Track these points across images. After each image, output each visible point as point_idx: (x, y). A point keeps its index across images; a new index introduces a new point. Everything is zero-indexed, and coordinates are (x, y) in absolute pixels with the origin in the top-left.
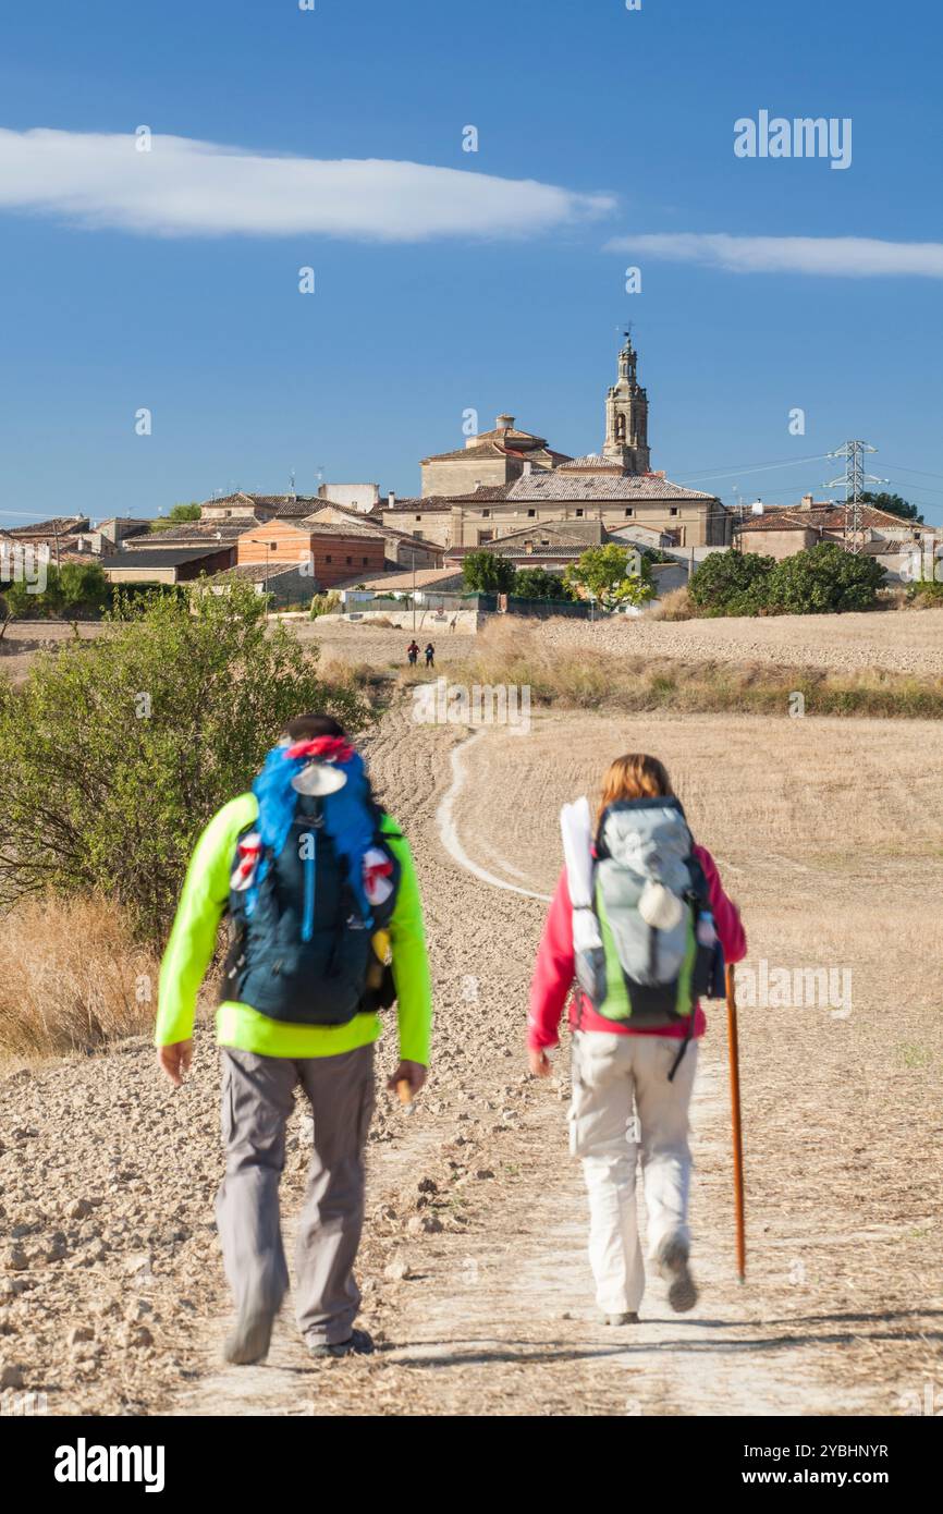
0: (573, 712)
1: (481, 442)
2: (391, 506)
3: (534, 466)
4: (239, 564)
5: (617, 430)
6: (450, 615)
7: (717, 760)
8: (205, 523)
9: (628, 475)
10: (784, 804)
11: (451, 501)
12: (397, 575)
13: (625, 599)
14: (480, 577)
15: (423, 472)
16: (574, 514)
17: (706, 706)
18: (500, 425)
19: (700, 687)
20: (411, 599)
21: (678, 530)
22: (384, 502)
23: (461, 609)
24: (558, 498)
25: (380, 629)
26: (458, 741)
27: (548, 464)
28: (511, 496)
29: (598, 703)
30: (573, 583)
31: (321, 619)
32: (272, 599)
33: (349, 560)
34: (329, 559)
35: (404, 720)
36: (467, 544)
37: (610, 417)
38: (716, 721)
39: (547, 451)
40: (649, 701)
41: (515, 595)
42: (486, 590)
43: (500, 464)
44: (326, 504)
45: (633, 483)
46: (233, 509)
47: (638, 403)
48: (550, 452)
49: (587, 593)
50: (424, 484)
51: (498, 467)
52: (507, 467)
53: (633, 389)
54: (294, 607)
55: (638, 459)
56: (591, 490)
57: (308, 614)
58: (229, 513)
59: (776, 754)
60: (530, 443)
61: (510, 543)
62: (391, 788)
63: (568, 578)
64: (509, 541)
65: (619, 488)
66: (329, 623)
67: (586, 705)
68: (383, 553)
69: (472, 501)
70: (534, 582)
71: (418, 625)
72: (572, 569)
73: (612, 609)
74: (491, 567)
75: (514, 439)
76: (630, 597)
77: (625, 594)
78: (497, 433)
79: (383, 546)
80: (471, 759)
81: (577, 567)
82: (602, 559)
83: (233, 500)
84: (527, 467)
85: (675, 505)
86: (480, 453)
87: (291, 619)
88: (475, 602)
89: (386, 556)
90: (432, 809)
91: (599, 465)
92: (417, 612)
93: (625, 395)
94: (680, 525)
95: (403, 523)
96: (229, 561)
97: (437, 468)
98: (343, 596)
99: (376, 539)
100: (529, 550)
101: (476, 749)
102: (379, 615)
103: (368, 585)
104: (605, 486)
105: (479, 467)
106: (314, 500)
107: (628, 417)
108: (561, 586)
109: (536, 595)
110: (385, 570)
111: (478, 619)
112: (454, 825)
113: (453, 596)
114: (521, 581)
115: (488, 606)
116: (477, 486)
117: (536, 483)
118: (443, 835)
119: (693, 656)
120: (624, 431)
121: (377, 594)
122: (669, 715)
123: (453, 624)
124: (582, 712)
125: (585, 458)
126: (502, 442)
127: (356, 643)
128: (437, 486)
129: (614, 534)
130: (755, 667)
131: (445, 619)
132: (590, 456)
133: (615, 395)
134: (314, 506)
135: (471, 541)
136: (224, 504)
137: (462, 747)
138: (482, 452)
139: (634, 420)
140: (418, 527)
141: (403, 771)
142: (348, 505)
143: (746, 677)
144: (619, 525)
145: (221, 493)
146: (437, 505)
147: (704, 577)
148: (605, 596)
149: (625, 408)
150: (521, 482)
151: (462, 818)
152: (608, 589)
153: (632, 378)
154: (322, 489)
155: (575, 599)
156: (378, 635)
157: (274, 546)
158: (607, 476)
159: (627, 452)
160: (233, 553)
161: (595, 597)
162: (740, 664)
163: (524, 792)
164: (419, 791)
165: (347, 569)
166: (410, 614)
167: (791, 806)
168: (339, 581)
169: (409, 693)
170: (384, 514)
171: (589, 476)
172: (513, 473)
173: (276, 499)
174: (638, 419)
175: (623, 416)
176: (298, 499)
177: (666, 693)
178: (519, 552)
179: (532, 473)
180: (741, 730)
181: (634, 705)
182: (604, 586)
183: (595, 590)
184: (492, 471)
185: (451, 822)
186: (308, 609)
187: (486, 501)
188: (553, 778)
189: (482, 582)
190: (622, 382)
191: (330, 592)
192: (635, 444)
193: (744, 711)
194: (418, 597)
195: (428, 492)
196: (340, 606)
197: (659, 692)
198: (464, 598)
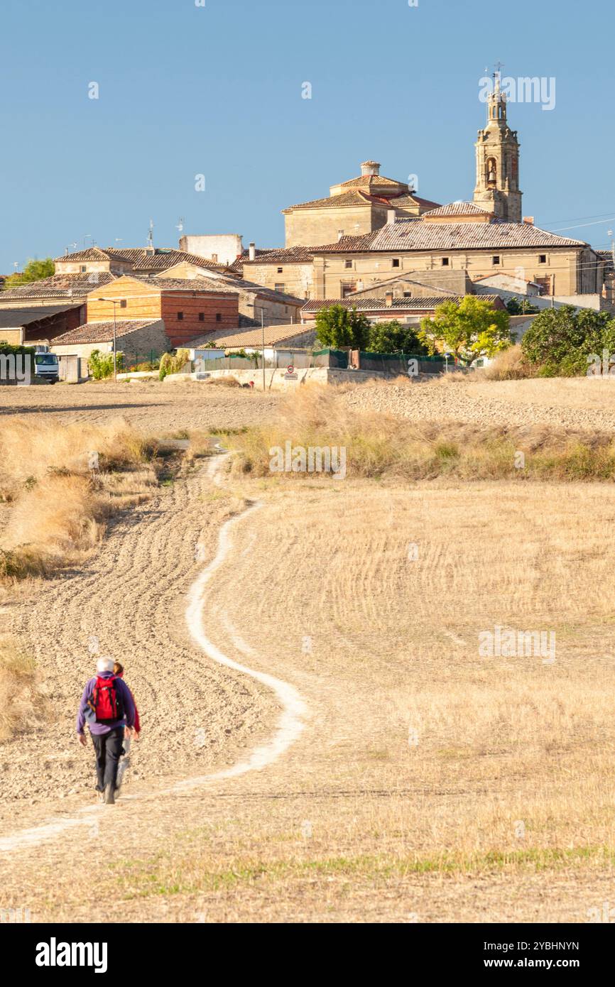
0: (355, 482)
1: (346, 190)
2: (252, 257)
3: (400, 213)
4: (88, 323)
5: (487, 175)
6: (300, 373)
7: (480, 529)
8: (59, 279)
9: (495, 222)
10: (533, 574)
11: (312, 253)
12: (250, 330)
13: (482, 352)
14: (334, 332)
15: (286, 222)
16: (440, 262)
17: (486, 473)
18: (366, 171)
19: (484, 455)
20: (261, 357)
21: (547, 278)
22: (246, 253)
23: (311, 366)
24: (423, 247)
25: (226, 389)
26: (232, 514)
27: (416, 211)
28: (374, 245)
29: (381, 472)
30: (431, 337)
31: (171, 378)
32: (121, 359)
33: (201, 316)
34: (180, 315)
35: (187, 492)
36: (329, 297)
37: (480, 161)
38: (490, 490)
39: (413, 197)
40: (432, 469)
41: (370, 350)
42: (339, 345)
43: (365, 212)
44: (184, 256)
45: (500, 230)
46: (87, 264)
47: (509, 147)
48: (417, 199)
49: (445, 348)
50: (287, 235)
51: (362, 215)
52: (372, 216)
53: (503, 132)
54: (143, 366)
55: (509, 205)
56: (457, 239)
57: (156, 373)
58: (84, 269)
59: (539, 522)
60: (397, 190)
61: (371, 295)
62: (154, 563)
63: (423, 332)
64: (370, 293)
65: (486, 236)
66: (175, 383)
67: (369, 475)
68: (237, 308)
69: (334, 252)
70: (391, 336)
71: (268, 383)
72: (427, 322)
73: (469, 363)
74: (344, 321)
75: (379, 186)
76: (488, 350)
77: (482, 348)
78: (361, 180)
79: (237, 301)
80: (240, 533)
81: (432, 319)
82: (458, 312)
83: (87, 255)
84: (391, 215)
85: (542, 251)
86: (344, 201)
87: (140, 379)
88: (325, 359)
89: (239, 311)
90: (186, 584)
91: (465, 212)
92: (266, 370)
93: (496, 139)
94: (549, 272)
95: (262, 275)
96: (79, 320)
97: (300, 218)
98: (192, 354)
99: (229, 294)
100: (389, 303)
101: (247, 523)
102: (227, 374)
103: (219, 342)
104: (472, 234)
105: (342, 216)
106: (173, 253)
107: (499, 162)
108: (417, 340)
109: (392, 350)
110: (240, 326)
111: (329, 376)
112: (203, 601)
113: (304, 353)
114: (377, 335)
115: (339, 362)
116: (340, 236)
117: (400, 232)
118: (189, 611)
119: (487, 421)
120: (495, 174)
121: (227, 351)
122: (448, 484)
123: (303, 380)
124: (364, 481)
125: (451, 205)
126: (367, 190)
127: (191, 406)
128: (301, 236)
129: (477, 283)
130: (545, 432)
131: (295, 377)
132: (457, 203)
133: (485, 138)
134: (173, 259)
135: (334, 294)
136: (78, 259)
137: (235, 520)
138: (346, 200)
139: (504, 164)
140: (280, 278)
141: (169, 546)
142: (208, 257)
143: (535, 443)
144: (485, 274)
145: (76, 248)
146: (300, 256)
147: (537, 334)
148: (462, 350)
149: (496, 151)
150: (385, 231)
151: (213, 592)
152: (464, 342)
153: (502, 120)
154: (183, 241)
155: (431, 353)
156: (223, 395)
157: (124, 304)
158: (473, 223)
159: (498, 196)
160: (82, 312)
161: (452, 351)
162: (531, 429)
163: (280, 566)
164: (180, 566)
165: (200, 326)
166: (260, 371)
167: (538, 575)
168: (188, 338)
169: (197, 465)
170: (245, 266)
171: (454, 223)
172: (378, 221)
173: (135, 253)
174: (509, 163)
175: (493, 160)
176: (157, 252)
177: (448, 460)
178: (380, 305)
179: (397, 222)
180: (512, 499)
181: (417, 474)
182: (460, 339)
183: (451, 344)
184: (357, 219)
185: (201, 597)
186: (157, 368)
187: (349, 252)
188: (313, 551)
189: (335, 337)
190: (492, 125)
191: (179, 350)
192: (507, 189)
193: (523, 478)
194: (269, 354)
195: (292, 241)
196: (190, 363)
197: (442, 460)
198: (314, 354)
